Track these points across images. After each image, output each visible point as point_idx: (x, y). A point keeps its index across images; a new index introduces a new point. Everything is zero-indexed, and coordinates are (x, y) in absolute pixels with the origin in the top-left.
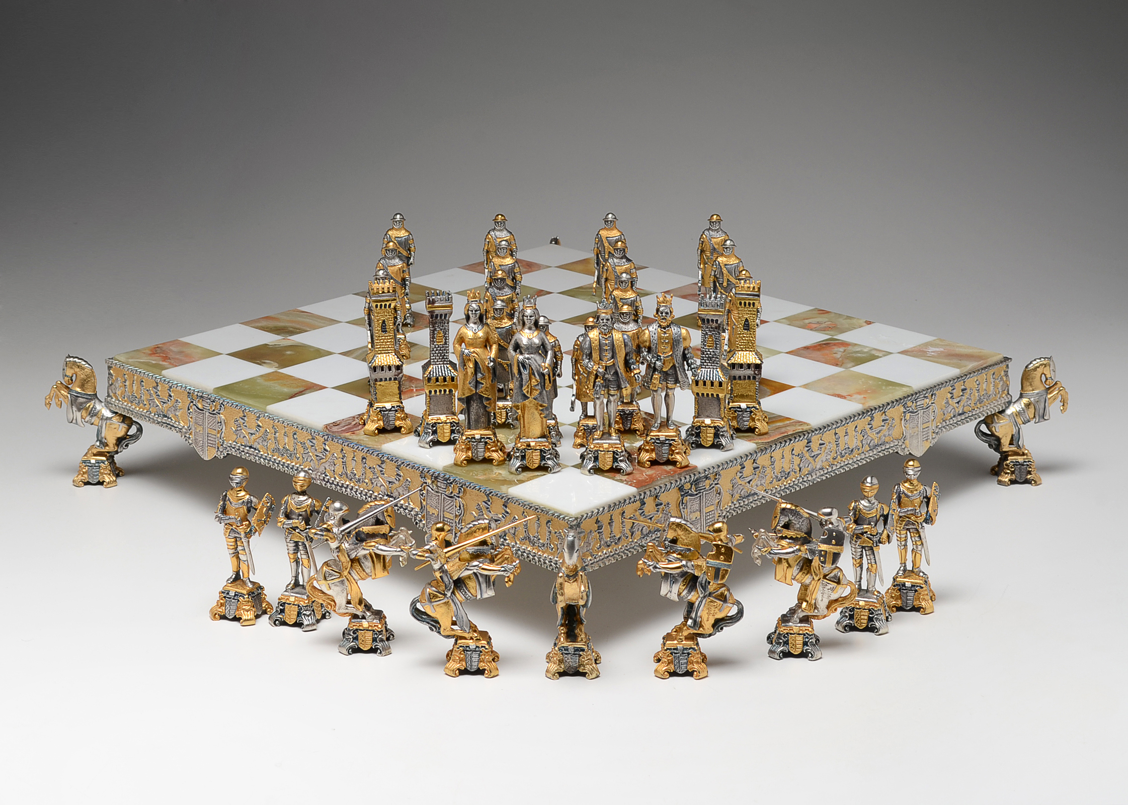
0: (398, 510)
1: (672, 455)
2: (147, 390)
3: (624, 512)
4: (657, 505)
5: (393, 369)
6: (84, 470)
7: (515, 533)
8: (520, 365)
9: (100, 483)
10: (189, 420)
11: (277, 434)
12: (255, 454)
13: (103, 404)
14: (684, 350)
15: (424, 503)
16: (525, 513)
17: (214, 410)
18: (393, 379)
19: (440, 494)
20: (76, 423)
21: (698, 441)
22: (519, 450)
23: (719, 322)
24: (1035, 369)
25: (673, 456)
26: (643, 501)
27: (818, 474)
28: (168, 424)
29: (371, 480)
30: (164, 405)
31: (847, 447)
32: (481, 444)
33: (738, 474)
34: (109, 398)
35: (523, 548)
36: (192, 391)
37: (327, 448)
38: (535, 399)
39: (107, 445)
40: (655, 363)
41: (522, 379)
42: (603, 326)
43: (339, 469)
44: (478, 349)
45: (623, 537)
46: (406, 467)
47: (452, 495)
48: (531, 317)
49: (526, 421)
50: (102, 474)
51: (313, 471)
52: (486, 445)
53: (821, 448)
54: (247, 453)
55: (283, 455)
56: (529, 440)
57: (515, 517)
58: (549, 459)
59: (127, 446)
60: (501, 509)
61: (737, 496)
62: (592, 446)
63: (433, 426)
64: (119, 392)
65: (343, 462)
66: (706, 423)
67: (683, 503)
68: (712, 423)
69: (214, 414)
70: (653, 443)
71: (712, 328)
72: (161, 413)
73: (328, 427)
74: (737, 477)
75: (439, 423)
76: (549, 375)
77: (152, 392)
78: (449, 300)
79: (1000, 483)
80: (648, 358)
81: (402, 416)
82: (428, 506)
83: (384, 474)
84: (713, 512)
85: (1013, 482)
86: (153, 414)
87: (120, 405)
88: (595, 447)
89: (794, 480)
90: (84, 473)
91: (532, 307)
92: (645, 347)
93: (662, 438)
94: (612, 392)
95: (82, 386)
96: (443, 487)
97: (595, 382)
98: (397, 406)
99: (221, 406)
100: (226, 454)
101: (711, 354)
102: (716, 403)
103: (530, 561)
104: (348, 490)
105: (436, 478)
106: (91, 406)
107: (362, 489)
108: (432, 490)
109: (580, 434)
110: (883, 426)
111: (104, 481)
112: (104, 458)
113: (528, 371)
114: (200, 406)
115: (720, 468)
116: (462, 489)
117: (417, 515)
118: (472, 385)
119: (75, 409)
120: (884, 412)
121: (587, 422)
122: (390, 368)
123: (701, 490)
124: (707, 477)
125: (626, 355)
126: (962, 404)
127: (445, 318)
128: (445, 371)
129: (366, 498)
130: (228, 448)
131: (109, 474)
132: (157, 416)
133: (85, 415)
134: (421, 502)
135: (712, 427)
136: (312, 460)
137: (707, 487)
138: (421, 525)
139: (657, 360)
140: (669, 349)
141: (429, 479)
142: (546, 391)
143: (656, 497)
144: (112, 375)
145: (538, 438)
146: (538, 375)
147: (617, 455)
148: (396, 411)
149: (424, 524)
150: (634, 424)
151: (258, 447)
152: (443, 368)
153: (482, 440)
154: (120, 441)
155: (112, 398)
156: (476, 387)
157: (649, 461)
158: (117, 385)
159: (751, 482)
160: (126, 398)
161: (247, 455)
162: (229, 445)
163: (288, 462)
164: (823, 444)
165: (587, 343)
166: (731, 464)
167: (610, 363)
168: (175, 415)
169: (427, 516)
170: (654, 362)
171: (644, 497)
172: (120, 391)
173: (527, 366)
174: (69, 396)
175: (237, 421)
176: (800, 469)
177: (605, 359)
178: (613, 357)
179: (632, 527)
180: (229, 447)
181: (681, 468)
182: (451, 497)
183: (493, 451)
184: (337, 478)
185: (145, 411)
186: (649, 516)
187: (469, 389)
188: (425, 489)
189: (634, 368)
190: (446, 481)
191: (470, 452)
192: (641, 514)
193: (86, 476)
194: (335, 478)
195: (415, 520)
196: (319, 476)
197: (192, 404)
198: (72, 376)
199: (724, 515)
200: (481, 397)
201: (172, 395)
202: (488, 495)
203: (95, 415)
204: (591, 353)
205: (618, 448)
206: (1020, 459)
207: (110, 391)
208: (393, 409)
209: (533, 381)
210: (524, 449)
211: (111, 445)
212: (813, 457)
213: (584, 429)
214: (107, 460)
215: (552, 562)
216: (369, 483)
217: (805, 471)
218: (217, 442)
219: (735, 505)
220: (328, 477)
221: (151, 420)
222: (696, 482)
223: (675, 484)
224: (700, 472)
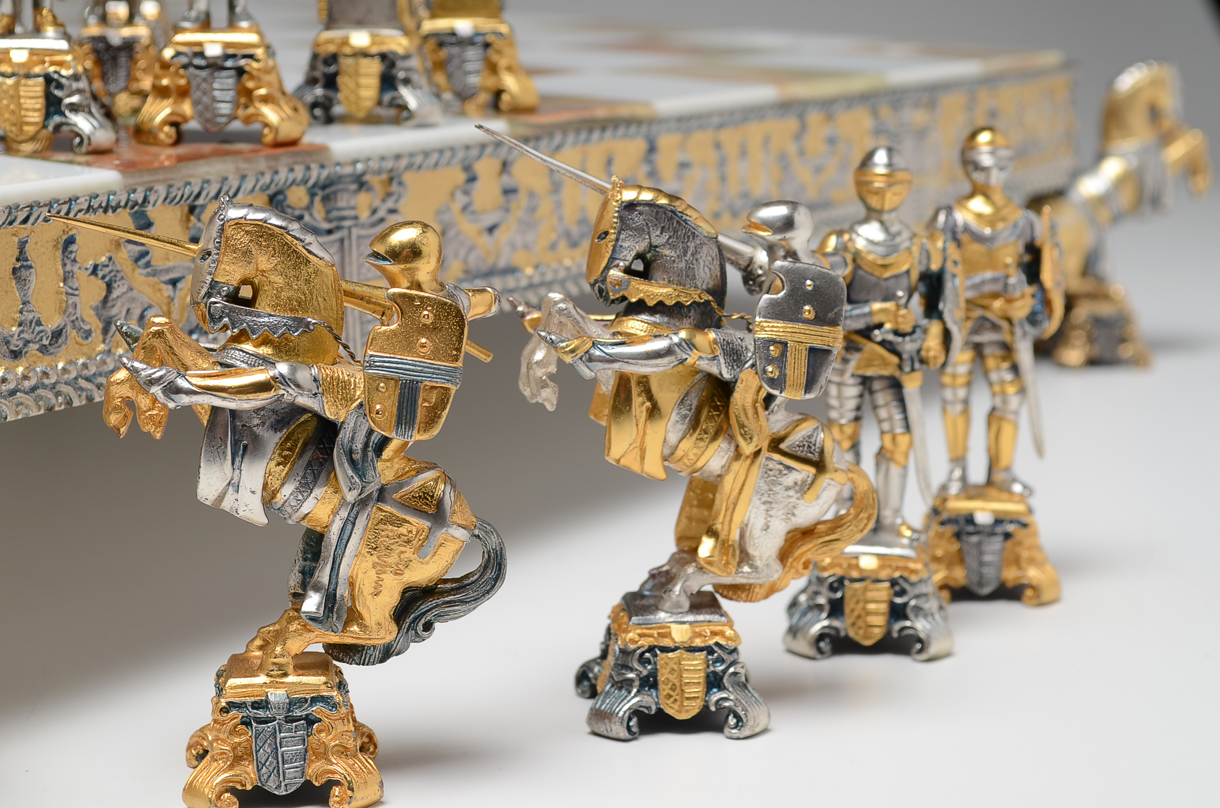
1: (246, 107)
3: (71, 241)
21: (332, 103)
24: (1134, 93)
25: (251, 110)
26: (143, 214)
31: (745, 190)
33: (459, 196)
45: (72, 333)
53: (682, 176)
66: (353, 43)
68: (373, 43)
70: (185, 67)
74: (457, 206)
79: (1062, 366)
85: (1093, 362)
93: (213, 51)
110: (829, 156)
115: (404, 164)
123: (343, 218)
124: (361, 183)
135: (372, 56)
137: (364, 216)
143: (191, 209)
147: (60, 86)
157: (171, 124)
159: (497, 233)
179: (105, 300)
181: (278, 145)
186: (168, 270)
192: (137, 260)
205: (61, 64)
206: (1104, 309)
222: (328, 191)
223: (257, 181)
224: (337, 164)
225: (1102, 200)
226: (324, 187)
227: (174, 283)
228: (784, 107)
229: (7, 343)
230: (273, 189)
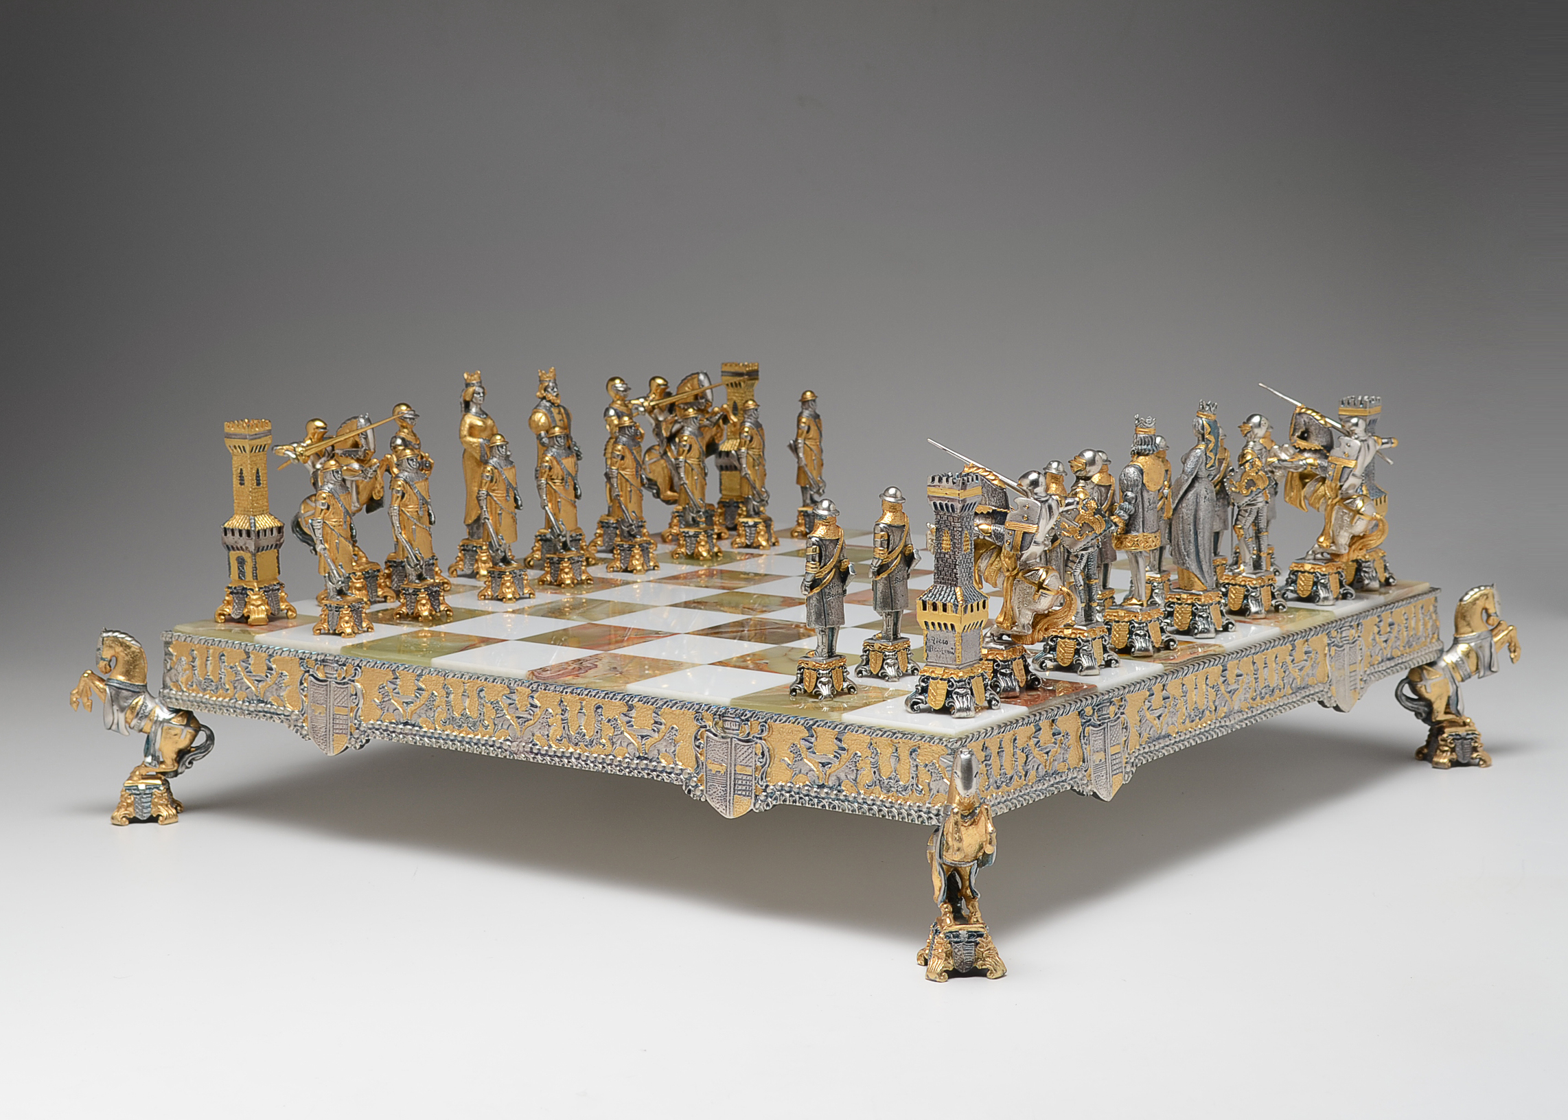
0: (658, 776)
2: (231, 668)
3: (1015, 739)
4: (1054, 735)
6: (129, 801)
7: (856, 778)
9: (153, 819)
10: (303, 701)
11: (452, 696)
12: (414, 733)
13: (157, 700)
15: (702, 759)
16: (874, 745)
17: (344, 678)
19: (729, 740)
20: (118, 730)
24: (1474, 602)
26: (1038, 725)
27: (1237, 719)
28: (266, 712)
29: (610, 739)
30: (261, 685)
31: (1267, 684)
33: (1147, 703)
34: (167, 691)
35: (871, 797)
36: (308, 655)
37: (537, 702)
39: (162, 763)
43: (556, 731)
45: (1015, 777)
46: (671, 707)
47: (750, 737)
50: (156, 805)
51: (511, 742)
53: (1238, 681)
54: (401, 733)
55: (460, 726)
57: (856, 754)
59: (191, 763)
60: (832, 745)
61: (1145, 735)
64: (182, 679)
65: (562, 720)
67: (1084, 737)
69: (344, 684)
72: (254, 698)
73: (536, 673)
74: (1145, 709)
77: (239, 669)
79: (1437, 766)
82: (709, 761)
83: (632, 726)
84: (1120, 755)
85: (1455, 764)
86: (241, 702)
87: (185, 698)
89: (1209, 722)
90: (129, 805)
95: (127, 673)
96: (734, 728)
99: (356, 669)
100: (364, 741)
103: (883, 816)
104: (573, 760)
105: (722, 716)
106: (140, 703)
107: (595, 755)
108: (716, 735)
110: (1306, 661)
111: (159, 816)
112: (159, 782)
114: (320, 676)
115: (1127, 690)
116: (767, 726)
117: (690, 778)
119: (115, 708)
120: (1307, 641)
123: (1105, 719)
124: (1111, 702)
126: (1390, 643)
129: (604, 767)
130: (369, 731)
131: (167, 806)
132: (247, 704)
133: (131, 716)
134: (697, 758)
136: (511, 724)
137: (1112, 717)
138: (698, 793)
141: (708, 720)
143: (1053, 721)
144: (172, 655)
149: (702, 790)
151: (420, 721)
154: (181, 754)
155: (171, 690)
158: (180, 669)
159: (1161, 718)
160: (194, 686)
161: (401, 736)
162: (370, 726)
163: (469, 736)
164: (1241, 675)
166: (1138, 685)
168: (279, 696)
169: (709, 778)
171: (1040, 719)
172: (185, 677)
174: (107, 689)
175: (383, 687)
176: (1216, 708)
179: (1026, 763)
180: (370, 729)
182: (748, 741)
184: (554, 746)
185: (227, 700)
186: (1046, 748)
188: (702, 738)
190: (739, 717)
192: (1036, 745)
193: (131, 809)
194: (550, 747)
195: (686, 786)
196: (524, 747)
197: (307, 674)
198: (110, 661)
199: (1132, 761)
201: (274, 666)
202: (809, 729)
203: (146, 716)
206: (1462, 731)
207: (168, 679)
211: (169, 762)
212: (1230, 692)
214: (163, 784)
215: (920, 811)
216: (608, 745)
217: (1223, 711)
218: (350, 724)
219: (1144, 748)
220: (537, 747)
221: (238, 711)
222: (1099, 707)
224: (1103, 694)
225: (1456, 666)
227: (1047, 753)
228: (1285, 638)
229: (996, 782)
230: (1081, 709)
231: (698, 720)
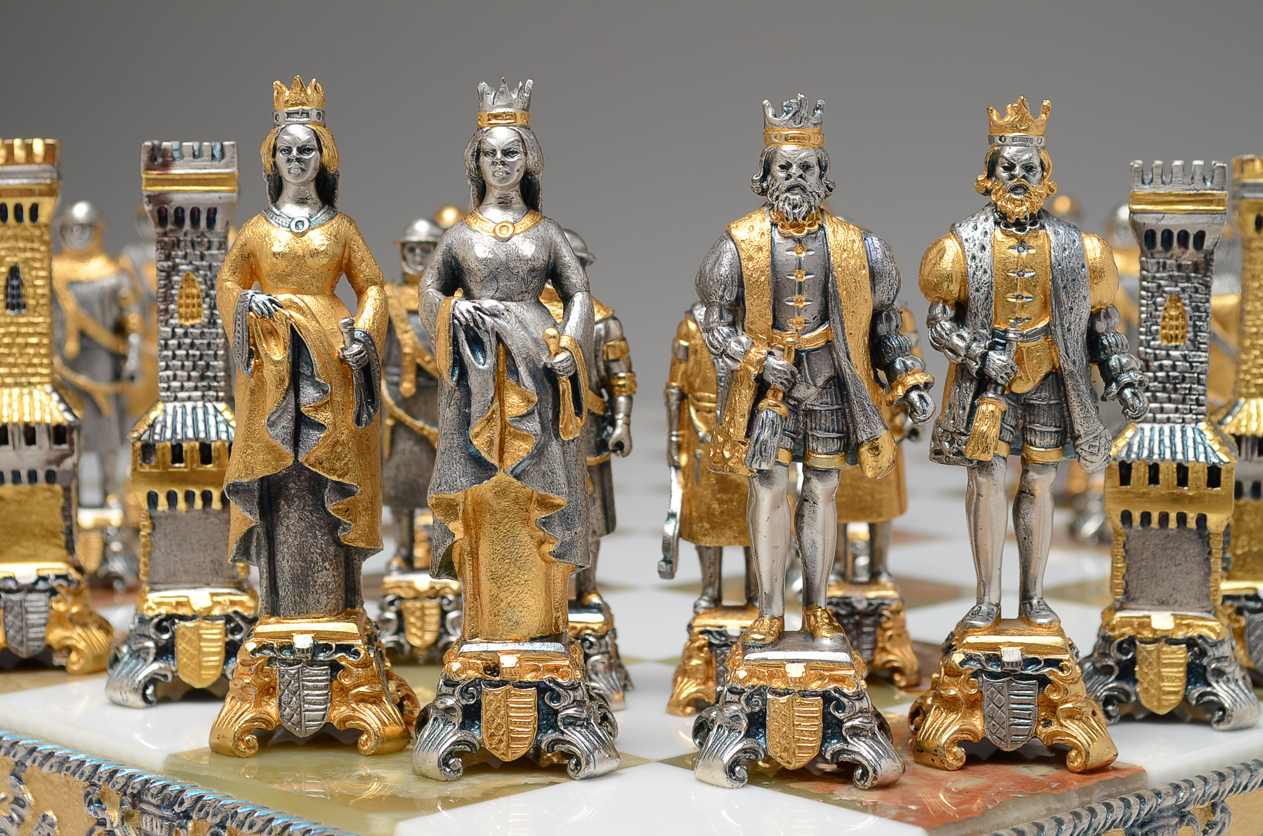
1: (1048, 723)
5: (43, 439)
8: (462, 336)
14: (1094, 316)
18: (41, 475)
21: (1128, 695)
22: (454, 685)
23: (1208, 243)
25: (1054, 728)
32: (315, 670)
38: (518, 477)
40: (984, 356)
41: (468, 393)
42: (789, 190)
44: (307, 299)
46: (41, 765)
48: (507, 153)
49: (482, 569)
52: (333, 677)
56: (493, 647)
58: (572, 722)
62: (742, 674)
63: (160, 628)
66: (1155, 625)
68: (1178, 626)
70: (975, 674)
71: (1180, 267)
75: (183, 618)
76: (574, 379)
78: (223, 156)
80: (956, 340)
81: (75, 610)
88: (751, 675)
91: (514, 116)
92: (945, 302)
93: (1011, 655)
94: (821, 460)
96: (159, 832)
97: (753, 414)
98: (58, 577)
101: (1174, 368)
102: (1193, 549)
105: (137, 798)
109: (695, 662)
113: (491, 361)
115: (1228, 785)
116: (224, 834)
118: (278, 430)
121: (721, 622)
122: (30, 434)
124: (1181, 815)
125: (876, 316)
127: (211, 222)
128: (206, 422)
135: (1177, 642)
139: (992, 347)
140: (1036, 306)
141: (113, 806)
142: (563, 444)
145: (533, 640)
146: (533, 376)
147: (840, 707)
148: (53, 592)
150: (884, 650)
152: (200, 413)
153: (321, 657)
156: (296, 441)
157: (961, 743)
165: (727, 259)
167: (814, 338)
170: (979, 351)
173: (489, 341)
177: (795, 323)
178: (824, 317)
181: (1088, 771)
183: (363, 699)
187: (271, 449)
189: (907, 369)
190: (171, 806)
191: (274, 702)
200: (316, 484)
204: (740, 300)
205: (842, 679)
208: (42, 585)
209: (515, 404)
210: (475, 683)
213: (710, 645)
222: (1146, 829)
223: (1075, 828)
224: (1158, 794)
226: (1143, 825)
231: (90, 803)
